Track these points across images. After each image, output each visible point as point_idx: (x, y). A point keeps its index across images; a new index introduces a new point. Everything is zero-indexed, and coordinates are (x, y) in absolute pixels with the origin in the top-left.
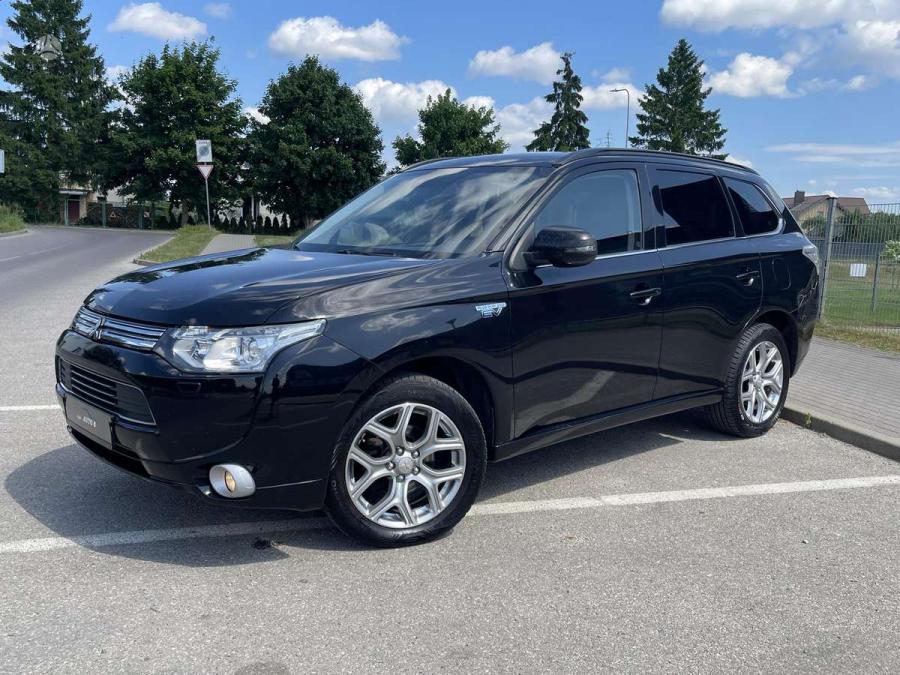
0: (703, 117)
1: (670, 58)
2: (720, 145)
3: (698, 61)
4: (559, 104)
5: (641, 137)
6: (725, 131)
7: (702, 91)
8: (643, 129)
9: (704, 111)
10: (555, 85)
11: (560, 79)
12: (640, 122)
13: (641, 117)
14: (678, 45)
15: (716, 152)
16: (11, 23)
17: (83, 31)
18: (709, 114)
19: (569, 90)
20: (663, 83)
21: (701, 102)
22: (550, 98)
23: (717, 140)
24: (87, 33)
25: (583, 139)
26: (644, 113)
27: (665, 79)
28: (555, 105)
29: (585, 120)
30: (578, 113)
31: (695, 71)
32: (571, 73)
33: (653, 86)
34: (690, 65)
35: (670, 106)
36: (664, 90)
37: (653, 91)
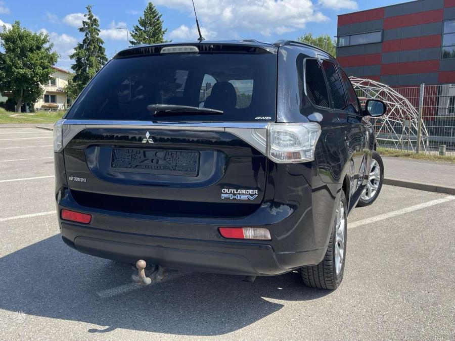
1: (145, 12)
3: (159, 15)
4: (87, 34)
7: (163, 30)
9: (164, 41)
10: (84, 22)
11: (86, 19)
13: (132, 43)
14: (148, 5)
19: (92, 26)
20: (142, 25)
21: (162, 36)
22: (81, 30)
25: (102, 53)
26: (134, 40)
27: (143, 23)
28: (84, 33)
29: (102, 43)
30: (98, 39)
31: (158, 19)
32: (92, 17)
33: (137, 27)
34: (156, 16)
35: (146, 37)
36: (143, 29)
37: (137, 29)
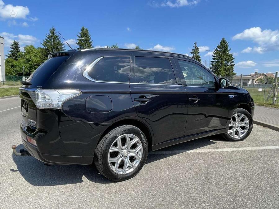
0: (228, 56)
1: (220, 42)
2: (233, 62)
3: (227, 43)
4: (194, 54)
5: (214, 61)
6: (234, 59)
7: (228, 49)
8: (214, 59)
9: (229, 54)
10: (193, 50)
11: (194, 48)
12: (213, 57)
13: (214, 56)
14: (222, 39)
15: (232, 64)
16: (77, 43)
17: (91, 44)
18: (230, 55)
19: (196, 51)
20: (219, 48)
21: (228, 52)
22: (192, 53)
23: (232, 61)
24: (92, 44)
25: (200, 62)
26: (214, 55)
27: (219, 47)
28: (193, 54)
29: (200, 57)
30: (198, 56)
31: (226, 45)
32: (196, 47)
33: (216, 49)
34: (225, 44)
35: (221, 53)
36: (219, 50)
37: (216, 50)
